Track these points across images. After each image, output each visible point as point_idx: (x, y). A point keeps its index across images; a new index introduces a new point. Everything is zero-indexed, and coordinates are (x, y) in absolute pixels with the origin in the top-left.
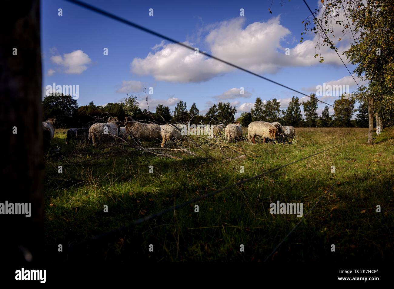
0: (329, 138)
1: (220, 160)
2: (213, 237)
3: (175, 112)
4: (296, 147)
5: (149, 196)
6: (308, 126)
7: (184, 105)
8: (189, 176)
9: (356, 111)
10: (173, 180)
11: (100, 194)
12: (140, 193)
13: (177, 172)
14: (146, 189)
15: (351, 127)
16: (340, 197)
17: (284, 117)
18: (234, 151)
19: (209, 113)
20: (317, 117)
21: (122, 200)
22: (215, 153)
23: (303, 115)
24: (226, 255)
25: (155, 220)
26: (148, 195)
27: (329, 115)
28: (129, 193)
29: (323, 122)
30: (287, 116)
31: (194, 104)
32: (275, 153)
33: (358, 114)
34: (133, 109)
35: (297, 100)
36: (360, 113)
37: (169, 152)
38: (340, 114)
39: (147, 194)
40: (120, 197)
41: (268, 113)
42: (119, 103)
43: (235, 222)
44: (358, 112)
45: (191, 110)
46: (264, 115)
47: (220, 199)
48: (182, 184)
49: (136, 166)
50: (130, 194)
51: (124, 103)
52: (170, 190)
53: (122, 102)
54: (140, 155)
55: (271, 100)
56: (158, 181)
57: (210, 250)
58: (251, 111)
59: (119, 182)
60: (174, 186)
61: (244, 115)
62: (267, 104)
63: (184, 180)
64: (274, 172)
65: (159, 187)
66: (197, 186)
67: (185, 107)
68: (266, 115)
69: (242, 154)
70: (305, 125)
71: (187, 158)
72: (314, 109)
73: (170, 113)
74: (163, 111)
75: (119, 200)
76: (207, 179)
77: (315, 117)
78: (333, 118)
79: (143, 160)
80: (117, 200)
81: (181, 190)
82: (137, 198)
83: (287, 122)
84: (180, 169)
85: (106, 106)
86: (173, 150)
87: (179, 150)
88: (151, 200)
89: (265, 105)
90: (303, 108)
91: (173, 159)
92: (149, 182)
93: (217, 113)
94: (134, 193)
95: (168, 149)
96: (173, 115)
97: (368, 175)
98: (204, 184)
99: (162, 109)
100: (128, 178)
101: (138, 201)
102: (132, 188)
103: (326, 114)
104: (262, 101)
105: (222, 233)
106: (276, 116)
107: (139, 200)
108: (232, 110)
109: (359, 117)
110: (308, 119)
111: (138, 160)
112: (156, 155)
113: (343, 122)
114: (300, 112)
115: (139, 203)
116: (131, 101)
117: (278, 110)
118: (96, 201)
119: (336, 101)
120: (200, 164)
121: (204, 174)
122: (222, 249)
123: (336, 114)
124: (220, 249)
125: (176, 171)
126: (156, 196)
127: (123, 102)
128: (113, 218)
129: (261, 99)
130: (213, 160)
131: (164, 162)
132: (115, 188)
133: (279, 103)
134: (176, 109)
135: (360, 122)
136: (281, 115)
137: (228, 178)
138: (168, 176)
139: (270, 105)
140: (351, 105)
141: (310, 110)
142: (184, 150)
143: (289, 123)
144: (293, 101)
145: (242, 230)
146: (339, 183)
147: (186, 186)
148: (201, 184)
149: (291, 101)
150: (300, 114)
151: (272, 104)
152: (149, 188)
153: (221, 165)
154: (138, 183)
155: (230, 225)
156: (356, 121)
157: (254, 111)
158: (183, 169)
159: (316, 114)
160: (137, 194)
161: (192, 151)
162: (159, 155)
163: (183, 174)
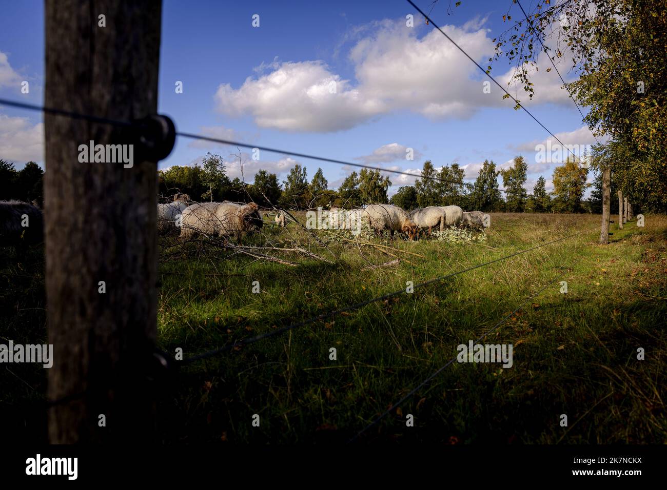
0: (540, 232)
1: (358, 268)
2: (339, 381)
3: (287, 184)
4: (483, 247)
5: (246, 323)
6: (511, 211)
7: (302, 172)
8: (307, 292)
9: (589, 185)
10: (283, 298)
11: (171, 319)
12: (231, 318)
13: (289, 287)
14: (241, 312)
15: (581, 213)
16: (534, 326)
17: (470, 195)
18: (383, 252)
19: (345, 185)
20: (525, 196)
21: (205, 328)
22: (351, 257)
23: (503, 192)
24: (356, 403)
25: (256, 358)
26: (244, 321)
27: (546, 192)
28: (214, 317)
29: (534, 204)
30: (475, 193)
31: (320, 170)
32: (448, 257)
33: (593, 192)
34: (216, 177)
35: (492, 167)
36: (597, 190)
37: (276, 254)
38: (563, 190)
39: (242, 319)
40: (202, 323)
41: (443, 188)
42: (192, 166)
43: (371, 360)
44: (593, 188)
45: (314, 181)
46: (437, 191)
47: (354, 328)
48: (297, 306)
49: (224, 276)
50: (217, 320)
51: (200, 167)
52: (277, 315)
53: (196, 164)
54: (230, 259)
55: (450, 166)
56: (259, 300)
57: (333, 397)
58: (415, 183)
59: (198, 300)
60: (283, 308)
61: (403, 190)
62: (443, 173)
63: (299, 298)
64: (441, 288)
65: (261, 309)
66: (320, 309)
67: (305, 175)
68: (441, 191)
69: (393, 259)
70: (504, 208)
71: (305, 263)
72: (521, 183)
73: (279, 186)
74: (267, 182)
75: (199, 328)
76: (336, 298)
77: (522, 196)
78: (553, 197)
79: (234, 266)
80: (196, 329)
81: (295, 315)
82: (227, 325)
83: (476, 204)
84: (294, 283)
85: (169, 170)
86: (283, 249)
87: (293, 250)
88: (248, 329)
89: (439, 174)
90: (503, 180)
91: (283, 264)
92: (245, 301)
93: (358, 186)
94: (223, 317)
95: (275, 248)
96: (283, 188)
97: (585, 294)
98: (332, 306)
99: (265, 177)
100: (211, 295)
101: (229, 331)
102: (218, 310)
103: (540, 190)
104: (435, 168)
105: (352, 375)
106: (456, 192)
107: (230, 329)
108: (383, 182)
109: (594, 196)
110: (510, 199)
111: (227, 267)
112: (255, 258)
113: (568, 205)
114: (497, 186)
115: (230, 333)
116: (213, 163)
117: (461, 184)
118: (165, 329)
119: (557, 169)
120: (325, 274)
121: (331, 290)
122: (350, 395)
123: (557, 190)
124: (348, 396)
125: (288, 285)
126: (256, 322)
127: (198, 165)
128: (193, 354)
129: (432, 163)
130: (348, 267)
131: (269, 269)
132: (192, 311)
133: (462, 171)
134: (289, 178)
135: (596, 204)
136: (465, 191)
137: (368, 296)
138: (275, 293)
139: (447, 174)
140: (582, 177)
141: (515, 183)
142: (301, 250)
143: (479, 205)
144: (485, 169)
145: (381, 371)
146: (538, 306)
147: (302, 308)
148: (326, 305)
149: (482, 167)
150: (497, 191)
151: (451, 172)
152: (245, 311)
153: (358, 276)
154: (227, 303)
155: (364, 364)
156: (589, 202)
157: (420, 185)
158: (299, 281)
159: (523, 190)
160: (226, 320)
161: (314, 252)
162: (260, 258)
163: (298, 290)
